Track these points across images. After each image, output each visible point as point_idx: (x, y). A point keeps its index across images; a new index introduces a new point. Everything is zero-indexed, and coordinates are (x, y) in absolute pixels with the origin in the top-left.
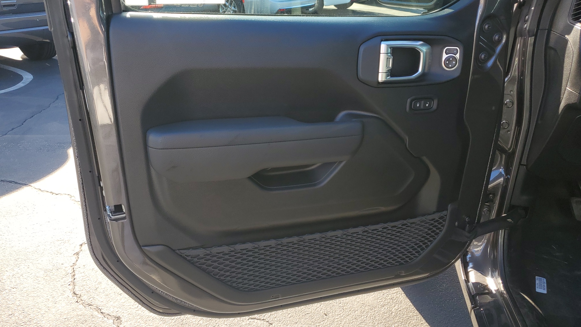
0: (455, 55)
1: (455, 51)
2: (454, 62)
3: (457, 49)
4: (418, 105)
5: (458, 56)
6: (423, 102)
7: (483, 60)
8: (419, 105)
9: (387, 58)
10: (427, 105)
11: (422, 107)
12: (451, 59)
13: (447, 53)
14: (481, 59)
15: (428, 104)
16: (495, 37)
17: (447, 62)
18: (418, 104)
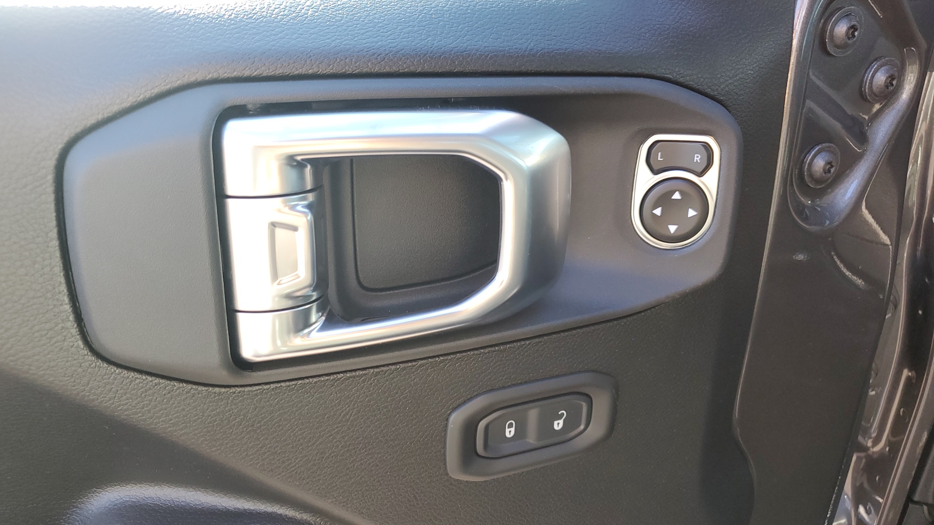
0: (701, 174)
1: (697, 158)
2: (692, 213)
3: (707, 147)
4: (510, 432)
5: (710, 182)
6: (533, 415)
7: (818, 181)
8: (513, 430)
9: (274, 225)
10: (558, 425)
11: (532, 439)
12: (677, 196)
13: (655, 168)
14: (811, 175)
15: (561, 422)
16: (873, 77)
17: (658, 212)
18: (510, 426)
